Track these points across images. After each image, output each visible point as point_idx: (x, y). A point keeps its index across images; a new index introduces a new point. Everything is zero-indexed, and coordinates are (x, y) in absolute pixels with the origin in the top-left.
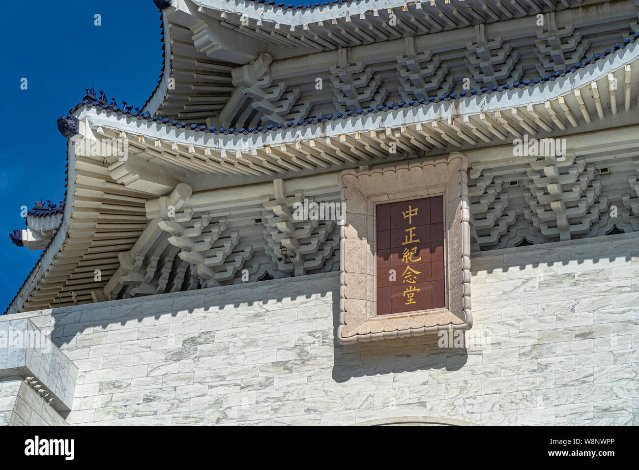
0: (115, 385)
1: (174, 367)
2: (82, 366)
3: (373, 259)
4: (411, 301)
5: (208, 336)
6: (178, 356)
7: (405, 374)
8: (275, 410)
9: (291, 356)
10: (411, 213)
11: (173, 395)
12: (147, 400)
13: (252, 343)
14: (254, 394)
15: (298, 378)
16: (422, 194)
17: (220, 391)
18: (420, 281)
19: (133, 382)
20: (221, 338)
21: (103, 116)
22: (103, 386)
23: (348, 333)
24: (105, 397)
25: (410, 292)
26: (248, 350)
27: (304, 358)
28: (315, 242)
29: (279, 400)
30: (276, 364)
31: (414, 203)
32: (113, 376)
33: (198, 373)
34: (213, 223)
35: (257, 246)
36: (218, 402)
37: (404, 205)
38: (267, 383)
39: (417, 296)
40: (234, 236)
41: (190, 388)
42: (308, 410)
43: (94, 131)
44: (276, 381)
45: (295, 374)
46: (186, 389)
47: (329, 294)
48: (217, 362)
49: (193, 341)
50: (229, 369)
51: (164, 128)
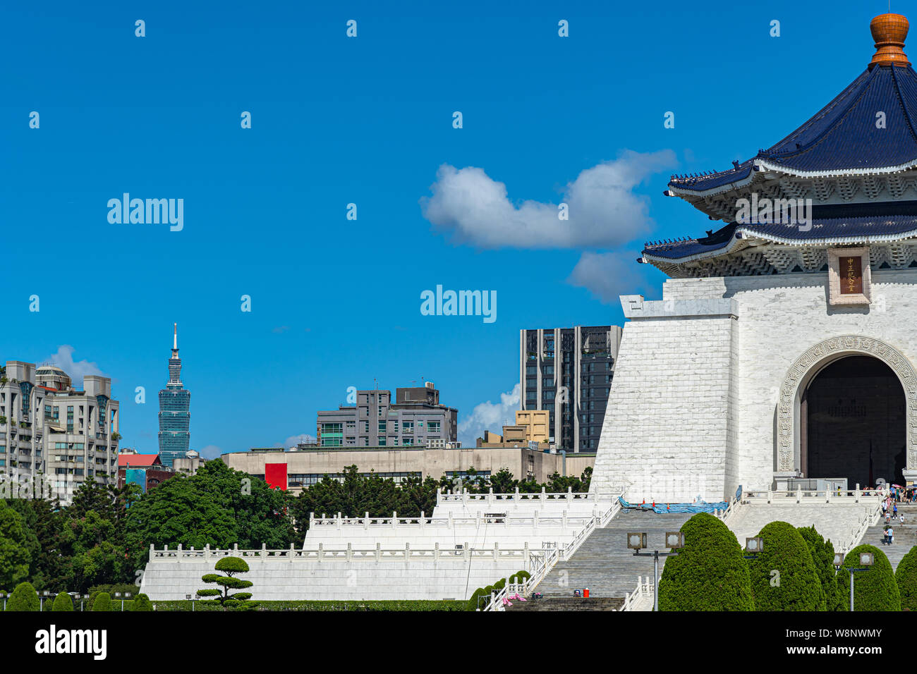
0: (753, 309)
1: (773, 304)
2: (740, 301)
3: (839, 278)
4: (851, 290)
5: (783, 294)
6: (774, 300)
7: (850, 314)
8: (809, 322)
9: (813, 304)
10: (850, 261)
11: (773, 314)
12: (765, 315)
13: (798, 298)
14: (801, 317)
15: (816, 312)
16: (854, 255)
17: (790, 314)
18: (854, 284)
19: (760, 309)
20: (788, 295)
21: (749, 231)
22: (749, 309)
23: (833, 302)
24: (750, 313)
25: (851, 287)
26: (799, 301)
27: (817, 306)
28: (816, 260)
29: (810, 319)
30: (808, 306)
31: (852, 258)
32: (752, 306)
33: (782, 307)
34: (780, 251)
35: (794, 257)
36: (790, 318)
37: (848, 258)
38: (805, 313)
39: (853, 289)
40: (787, 255)
41: (779, 312)
42: (820, 323)
43: (747, 236)
44: (809, 313)
45: (815, 311)
46: (778, 313)
47: (823, 287)
48: (788, 304)
49: (778, 295)
50: (792, 307)
51: (770, 236)
